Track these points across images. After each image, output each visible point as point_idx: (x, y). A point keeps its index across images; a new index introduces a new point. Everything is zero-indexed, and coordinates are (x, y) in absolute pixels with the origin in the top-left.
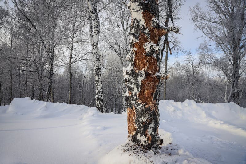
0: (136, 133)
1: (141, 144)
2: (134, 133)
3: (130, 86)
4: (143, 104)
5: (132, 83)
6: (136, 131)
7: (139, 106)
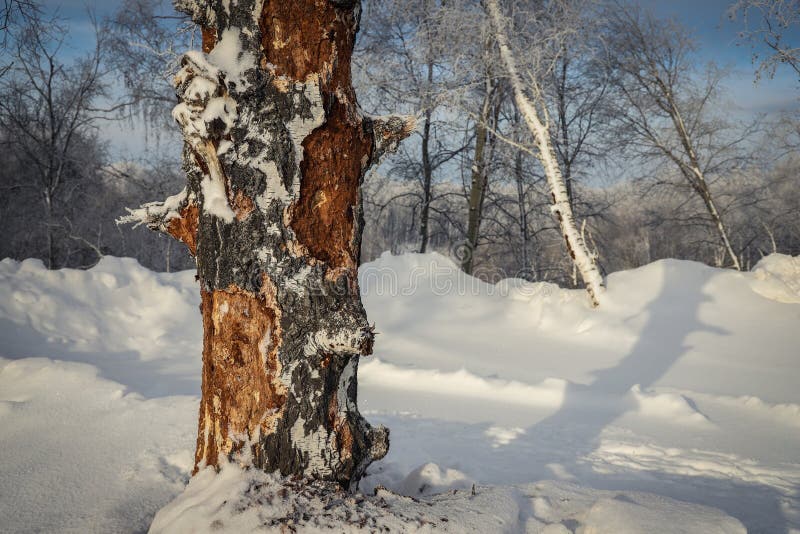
0: (287, 423)
1: (308, 473)
2: (273, 419)
3: (242, 162)
4: (312, 262)
5: (255, 147)
6: (284, 408)
7: (296, 277)
